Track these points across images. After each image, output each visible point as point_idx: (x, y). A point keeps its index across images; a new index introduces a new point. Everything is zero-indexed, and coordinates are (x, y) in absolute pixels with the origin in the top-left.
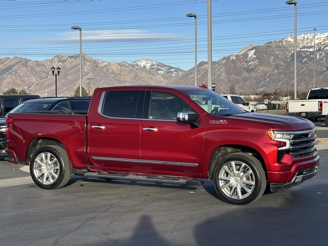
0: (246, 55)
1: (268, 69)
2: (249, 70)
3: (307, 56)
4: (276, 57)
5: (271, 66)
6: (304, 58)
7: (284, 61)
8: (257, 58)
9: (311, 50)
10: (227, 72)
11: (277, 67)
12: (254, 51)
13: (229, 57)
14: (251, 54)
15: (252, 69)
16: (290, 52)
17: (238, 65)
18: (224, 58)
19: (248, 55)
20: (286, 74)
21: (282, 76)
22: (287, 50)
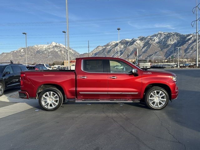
0: (20, 51)
1: (29, 56)
2: (21, 56)
3: (42, 52)
4: (31, 52)
5: (29, 55)
6: (41, 53)
7: (34, 53)
8: (24, 52)
9: (43, 50)
10: (13, 57)
11: (32, 55)
12: (23, 50)
13: (14, 51)
14: (22, 50)
15: (23, 56)
16: (36, 50)
17: (17, 54)
18: (12, 52)
19: (21, 51)
20: (35, 58)
21: (33, 58)
22: (35, 50)
